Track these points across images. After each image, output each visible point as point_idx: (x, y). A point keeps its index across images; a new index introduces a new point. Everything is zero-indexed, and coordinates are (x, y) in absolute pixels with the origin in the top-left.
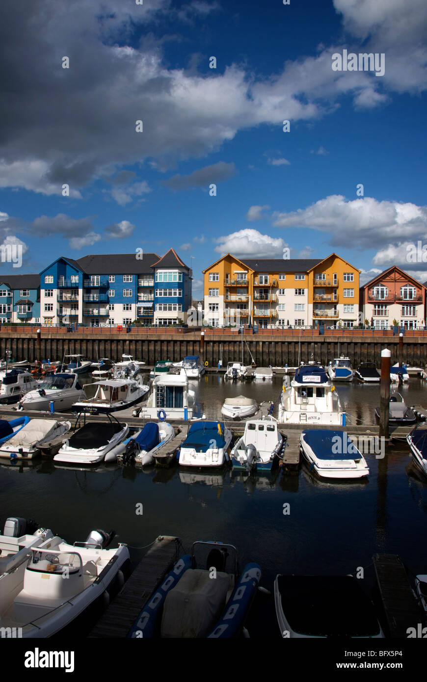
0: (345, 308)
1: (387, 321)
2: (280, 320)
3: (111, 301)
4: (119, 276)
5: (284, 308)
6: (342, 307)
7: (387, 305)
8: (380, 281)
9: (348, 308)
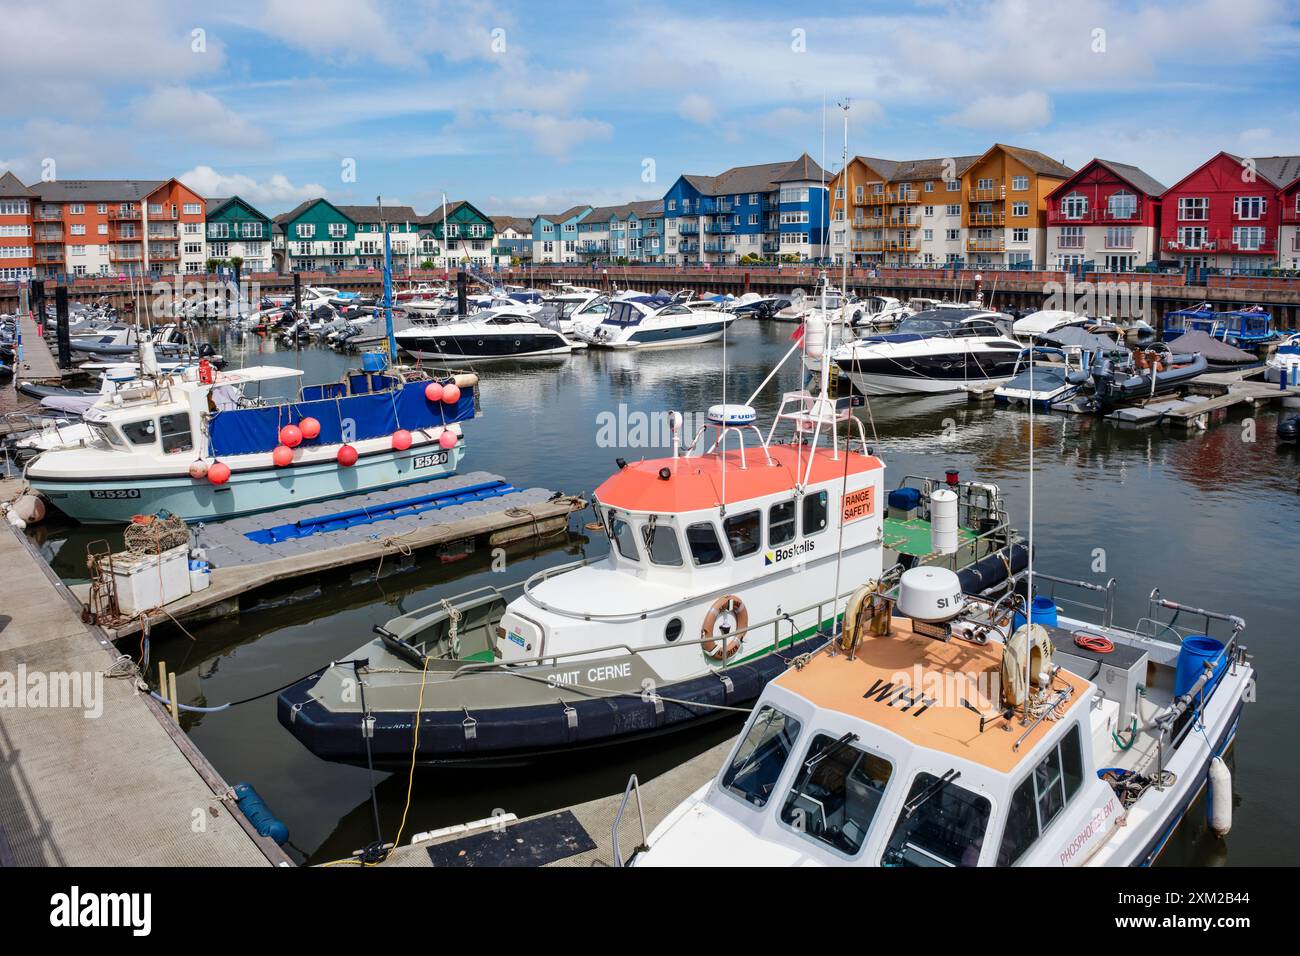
0: (1015, 234)
1: (1082, 256)
2: (926, 255)
3: (737, 231)
4: (744, 196)
5: (931, 236)
6: (1010, 233)
7: (1083, 228)
8: (1074, 187)
9: (1020, 235)
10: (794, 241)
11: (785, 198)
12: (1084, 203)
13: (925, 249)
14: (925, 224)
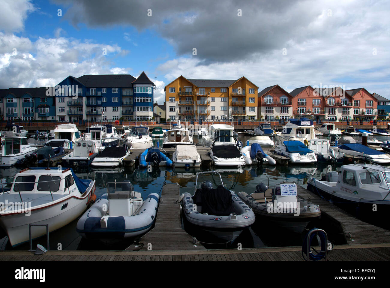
0: (250, 109)
1: (273, 116)
2: (212, 116)
3: (105, 105)
4: (109, 89)
5: (214, 109)
6: (248, 109)
7: (273, 107)
8: (269, 93)
9: (252, 109)
10: (144, 110)
11: (139, 91)
12: (271, 99)
13: (212, 114)
14: (212, 104)
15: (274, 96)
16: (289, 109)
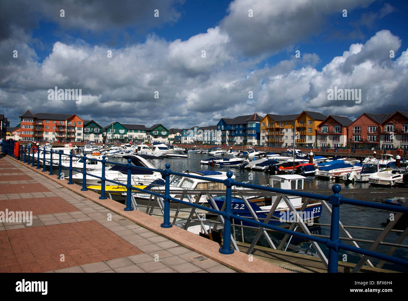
1: (326, 144)
3: (237, 135)
4: (239, 125)
5: (287, 138)
6: (307, 137)
7: (327, 136)
8: (325, 123)
9: (310, 138)
10: (251, 139)
11: (249, 126)
12: (327, 128)
13: (286, 142)
14: (286, 134)
15: (329, 125)
16: (340, 138)
